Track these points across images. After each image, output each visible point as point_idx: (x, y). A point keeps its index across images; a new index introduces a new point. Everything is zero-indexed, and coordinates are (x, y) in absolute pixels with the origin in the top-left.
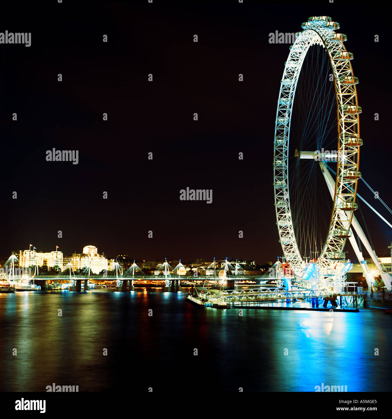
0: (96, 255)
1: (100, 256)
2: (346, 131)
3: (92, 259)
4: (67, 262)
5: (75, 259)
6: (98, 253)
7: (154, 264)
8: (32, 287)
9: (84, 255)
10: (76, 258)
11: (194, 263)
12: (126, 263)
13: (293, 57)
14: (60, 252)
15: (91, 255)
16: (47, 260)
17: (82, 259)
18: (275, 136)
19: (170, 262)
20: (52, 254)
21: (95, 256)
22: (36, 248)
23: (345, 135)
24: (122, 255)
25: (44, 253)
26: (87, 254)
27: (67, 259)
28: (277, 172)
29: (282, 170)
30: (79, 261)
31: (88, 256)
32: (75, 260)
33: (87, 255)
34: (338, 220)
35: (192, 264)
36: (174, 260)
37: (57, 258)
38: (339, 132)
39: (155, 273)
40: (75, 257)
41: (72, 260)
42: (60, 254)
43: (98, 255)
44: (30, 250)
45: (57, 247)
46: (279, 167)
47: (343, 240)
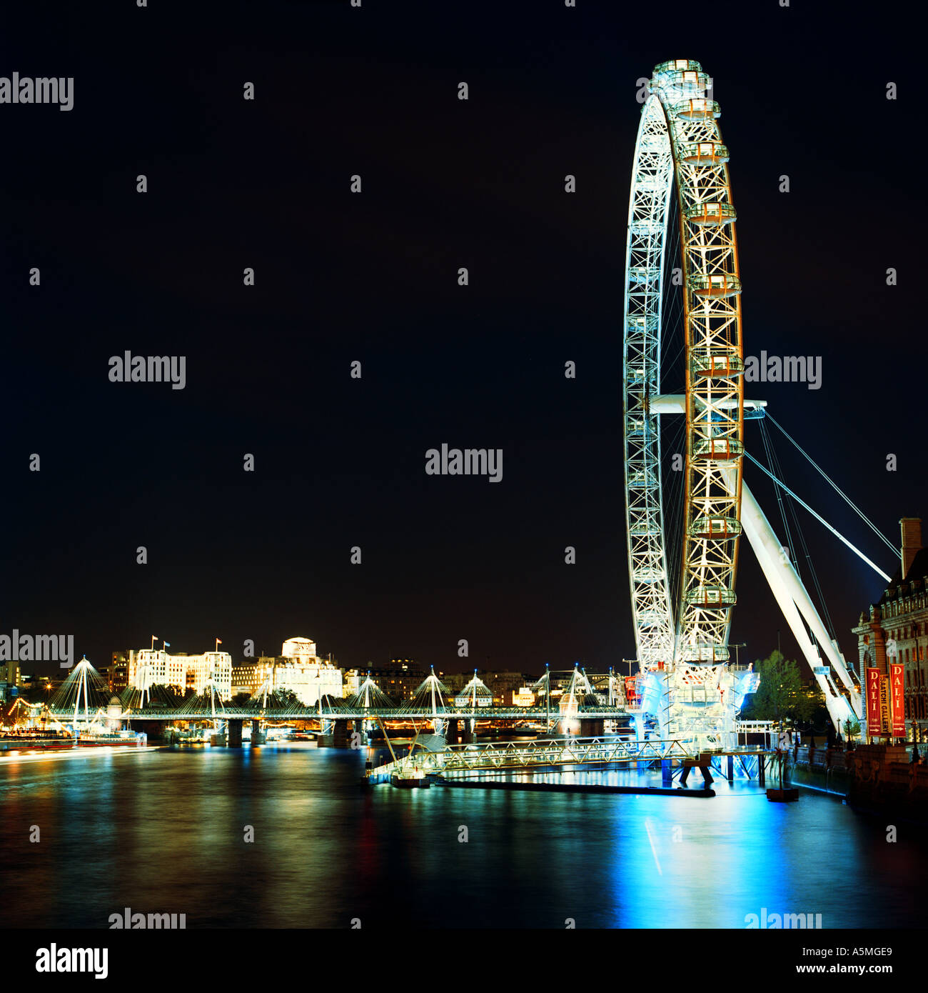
0: (312, 660)
1: (323, 663)
2: (713, 340)
3: (302, 670)
4: (241, 678)
5: (262, 670)
6: (317, 655)
7: (460, 681)
8: (121, 736)
9: (284, 661)
10: (264, 668)
11: (565, 679)
12: (386, 678)
13: (644, 166)
14: (223, 654)
15: (301, 660)
16: (196, 674)
17: (278, 670)
18: (624, 361)
19: (496, 676)
20: (207, 658)
21: (311, 663)
22: (168, 645)
23: (711, 349)
24: (399, 661)
25: (188, 655)
26: (291, 656)
27: (245, 671)
28: (632, 449)
29: (642, 443)
30: (272, 676)
31: (292, 664)
32: (262, 672)
33: (290, 659)
34: (709, 563)
35: (561, 681)
36: (506, 672)
37: (217, 668)
38: (688, 343)
39: (456, 701)
40: (262, 666)
41: (256, 673)
42: (225, 660)
43: (318, 660)
44: (152, 650)
45: (218, 641)
46: (638, 436)
47: (724, 611)
